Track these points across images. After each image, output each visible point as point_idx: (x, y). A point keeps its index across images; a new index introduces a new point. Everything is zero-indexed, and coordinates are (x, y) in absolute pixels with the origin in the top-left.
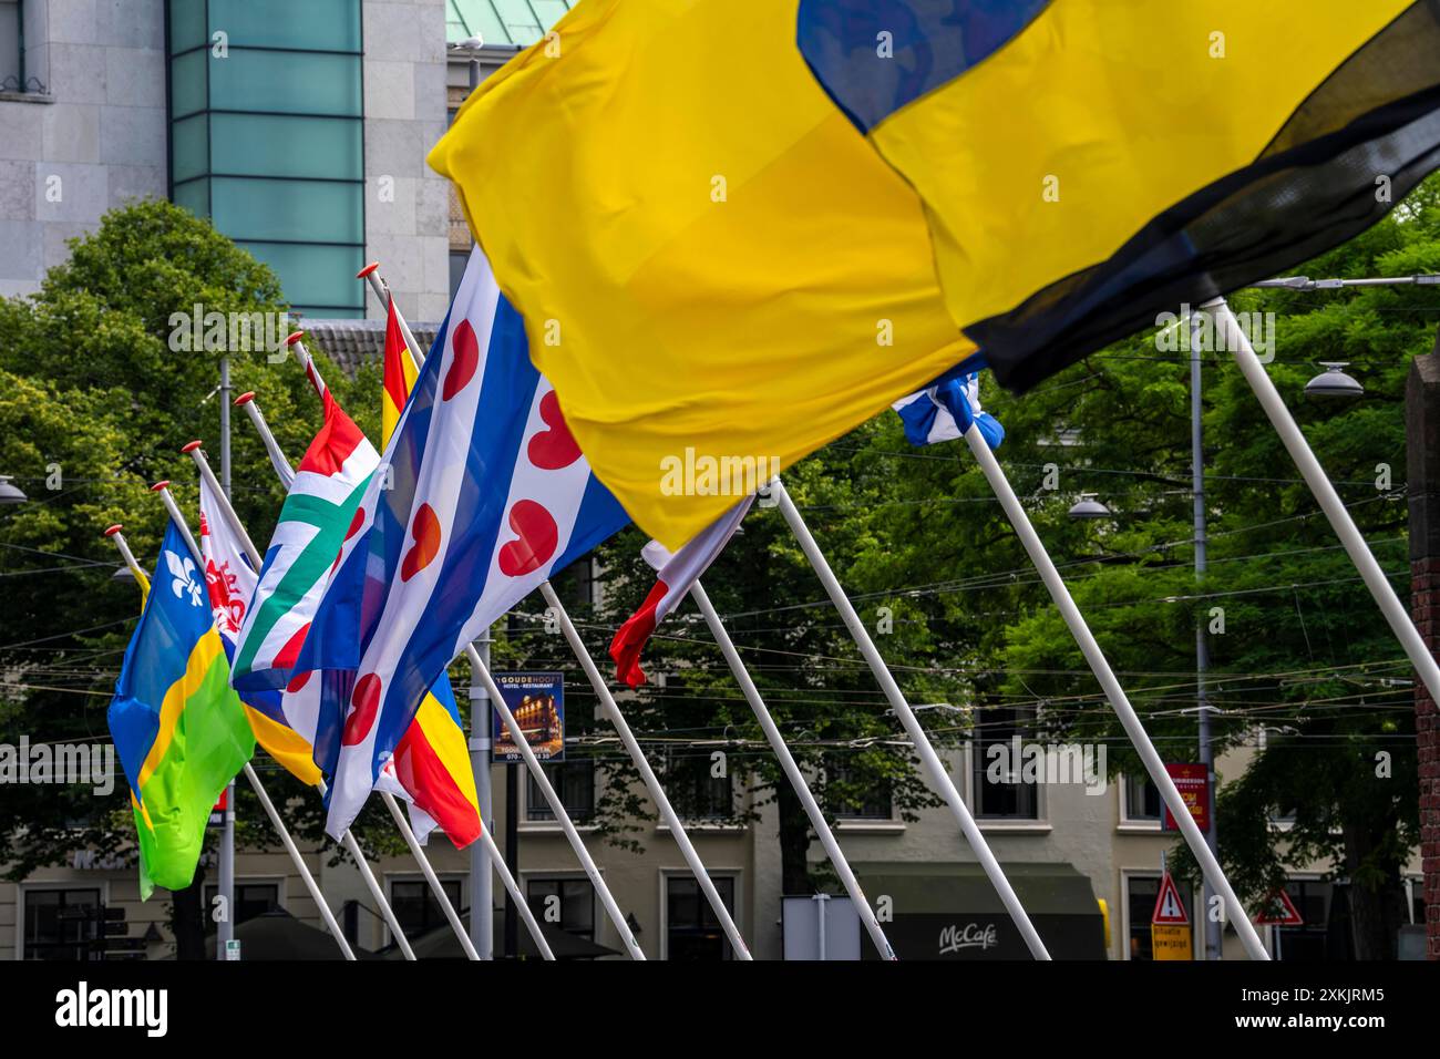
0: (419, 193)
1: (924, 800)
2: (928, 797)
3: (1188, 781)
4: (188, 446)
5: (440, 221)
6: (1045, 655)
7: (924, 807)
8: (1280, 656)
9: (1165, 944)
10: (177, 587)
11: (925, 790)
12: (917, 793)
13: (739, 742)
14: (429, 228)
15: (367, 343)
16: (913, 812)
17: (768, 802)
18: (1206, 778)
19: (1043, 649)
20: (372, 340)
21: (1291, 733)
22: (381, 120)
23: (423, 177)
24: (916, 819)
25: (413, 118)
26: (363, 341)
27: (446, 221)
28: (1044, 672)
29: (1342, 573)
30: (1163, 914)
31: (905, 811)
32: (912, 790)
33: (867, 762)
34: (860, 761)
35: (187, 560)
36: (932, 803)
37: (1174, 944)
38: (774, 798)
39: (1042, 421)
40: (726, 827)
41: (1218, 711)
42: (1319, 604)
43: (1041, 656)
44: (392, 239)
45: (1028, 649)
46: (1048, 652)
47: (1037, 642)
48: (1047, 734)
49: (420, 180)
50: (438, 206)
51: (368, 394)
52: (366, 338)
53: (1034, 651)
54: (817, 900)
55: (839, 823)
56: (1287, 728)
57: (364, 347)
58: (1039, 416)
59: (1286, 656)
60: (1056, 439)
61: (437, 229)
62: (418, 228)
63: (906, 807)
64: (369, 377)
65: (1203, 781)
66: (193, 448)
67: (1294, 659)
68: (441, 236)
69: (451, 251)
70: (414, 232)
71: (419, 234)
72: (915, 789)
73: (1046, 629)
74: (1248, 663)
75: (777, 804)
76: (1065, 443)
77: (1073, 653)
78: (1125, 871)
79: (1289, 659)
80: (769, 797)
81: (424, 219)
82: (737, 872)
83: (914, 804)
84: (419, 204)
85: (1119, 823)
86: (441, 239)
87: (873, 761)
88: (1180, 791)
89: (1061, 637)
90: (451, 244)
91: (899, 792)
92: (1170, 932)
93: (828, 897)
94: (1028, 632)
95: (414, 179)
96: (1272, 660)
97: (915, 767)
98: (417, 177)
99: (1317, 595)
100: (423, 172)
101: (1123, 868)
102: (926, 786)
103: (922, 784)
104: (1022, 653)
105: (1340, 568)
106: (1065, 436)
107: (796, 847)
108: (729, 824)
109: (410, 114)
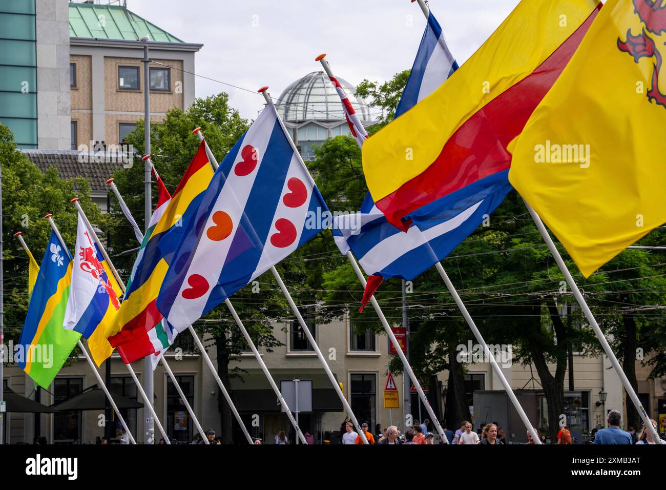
0: (59, 98)
1: (275, 343)
2: (276, 342)
3: (398, 335)
4: (73, 200)
5: (67, 109)
6: (341, 285)
7: (275, 346)
8: (436, 285)
9: (389, 399)
10: (54, 258)
11: (275, 340)
12: (271, 341)
13: (225, 320)
14: (63, 112)
15: (44, 159)
16: (271, 348)
17: (213, 345)
18: (405, 333)
19: (340, 283)
20: (46, 158)
21: (446, 315)
22: (43, 68)
23: (60, 91)
24: (272, 351)
25: (56, 67)
26: (42, 158)
27: (69, 109)
28: (341, 291)
29: (460, 252)
30: (388, 388)
31: (268, 348)
32: (270, 339)
33: (255, 329)
34: (253, 328)
35: (58, 246)
36: (278, 345)
37: (392, 399)
38: (215, 344)
39: (335, 192)
40: (194, 355)
41: (423, 307)
42: (451, 264)
43: (340, 285)
44: (47, 116)
45: (334, 283)
46: (343, 284)
47: (338, 280)
48: (322, 317)
49: (59, 92)
50: (66, 103)
51: (51, 179)
52: (43, 157)
53: (337, 284)
54: (295, 382)
55: (242, 353)
56: (444, 313)
57: (43, 160)
58: (333, 190)
59: (438, 285)
60: (338, 199)
61: (66, 112)
62: (58, 112)
63: (268, 346)
64: (51, 173)
65: (404, 335)
66: (75, 201)
67: (441, 286)
68: (67, 115)
69: (72, 121)
70: (56, 113)
71: (58, 114)
72: (271, 339)
73: (341, 274)
74: (424, 287)
75: (216, 346)
76: (343, 201)
77: (352, 284)
78: (350, 371)
79: (439, 286)
80: (213, 343)
81: (60, 108)
82: (196, 373)
83: (271, 345)
84: (59, 102)
85: (347, 352)
86: (68, 117)
87: (258, 329)
88: (397, 338)
89: (348, 278)
90: (72, 119)
91: (266, 340)
92: (390, 394)
93: (299, 380)
94: (333, 276)
95: (56, 92)
96: (433, 286)
97: (271, 330)
98: (58, 91)
99: (451, 261)
100: (60, 89)
101: (348, 370)
102: (275, 338)
103: (273, 337)
104: (332, 284)
105: (459, 250)
106: (342, 198)
107: (224, 363)
108: (195, 354)
109: (55, 66)
